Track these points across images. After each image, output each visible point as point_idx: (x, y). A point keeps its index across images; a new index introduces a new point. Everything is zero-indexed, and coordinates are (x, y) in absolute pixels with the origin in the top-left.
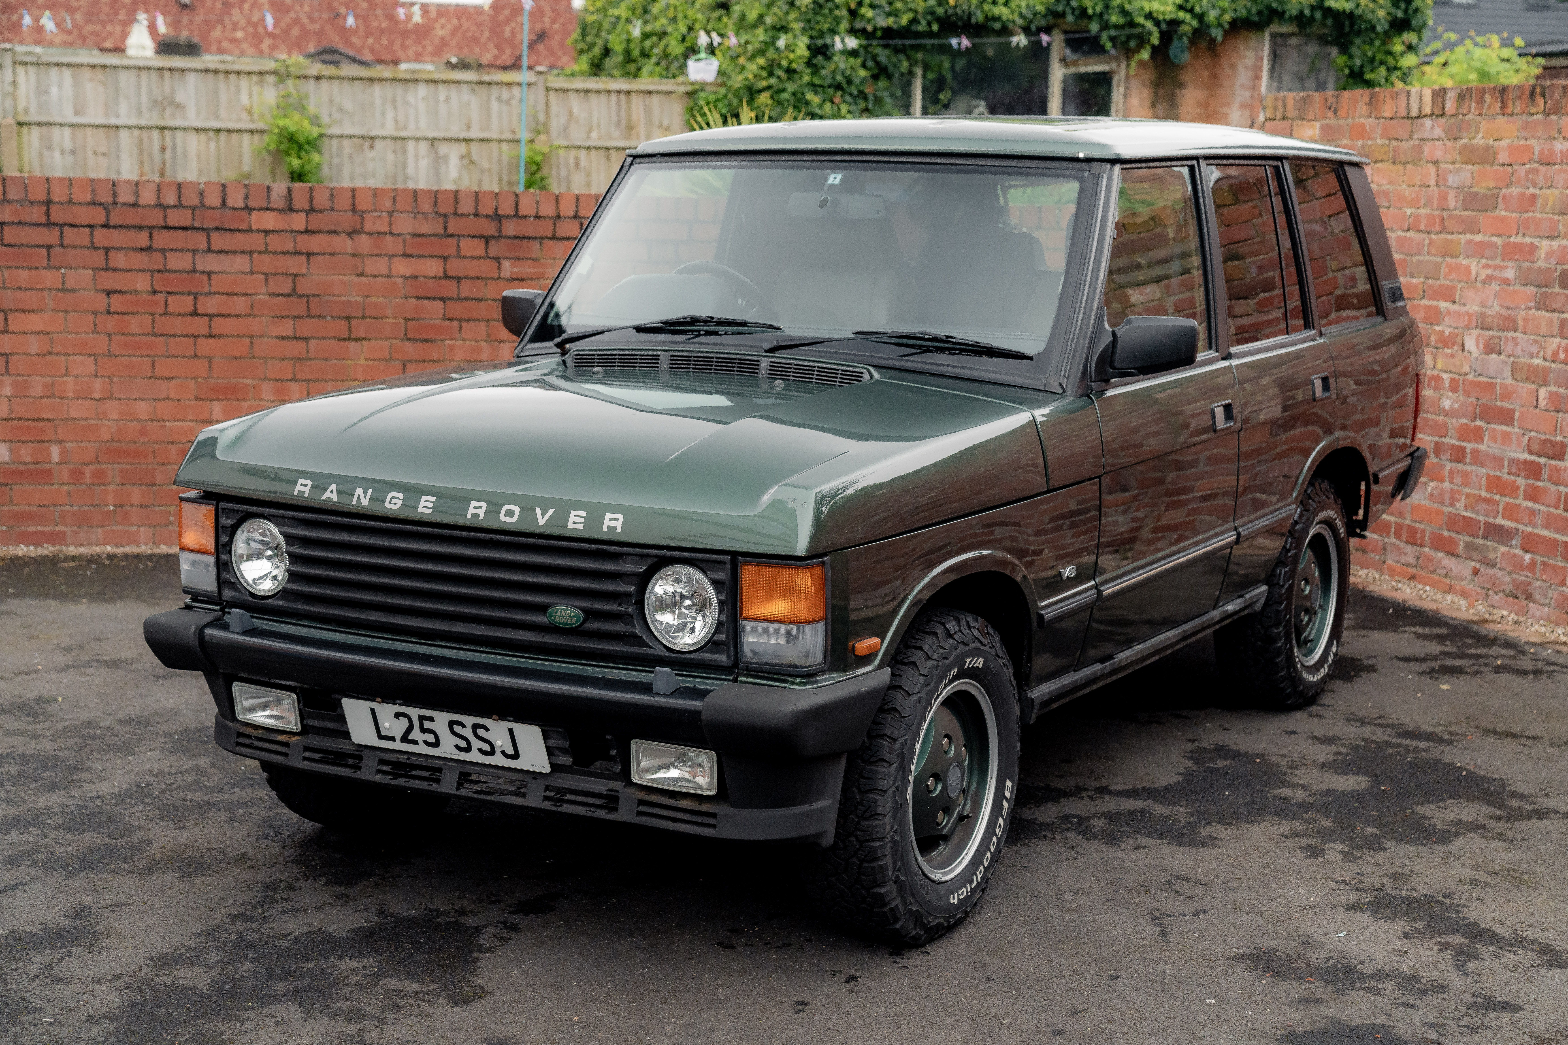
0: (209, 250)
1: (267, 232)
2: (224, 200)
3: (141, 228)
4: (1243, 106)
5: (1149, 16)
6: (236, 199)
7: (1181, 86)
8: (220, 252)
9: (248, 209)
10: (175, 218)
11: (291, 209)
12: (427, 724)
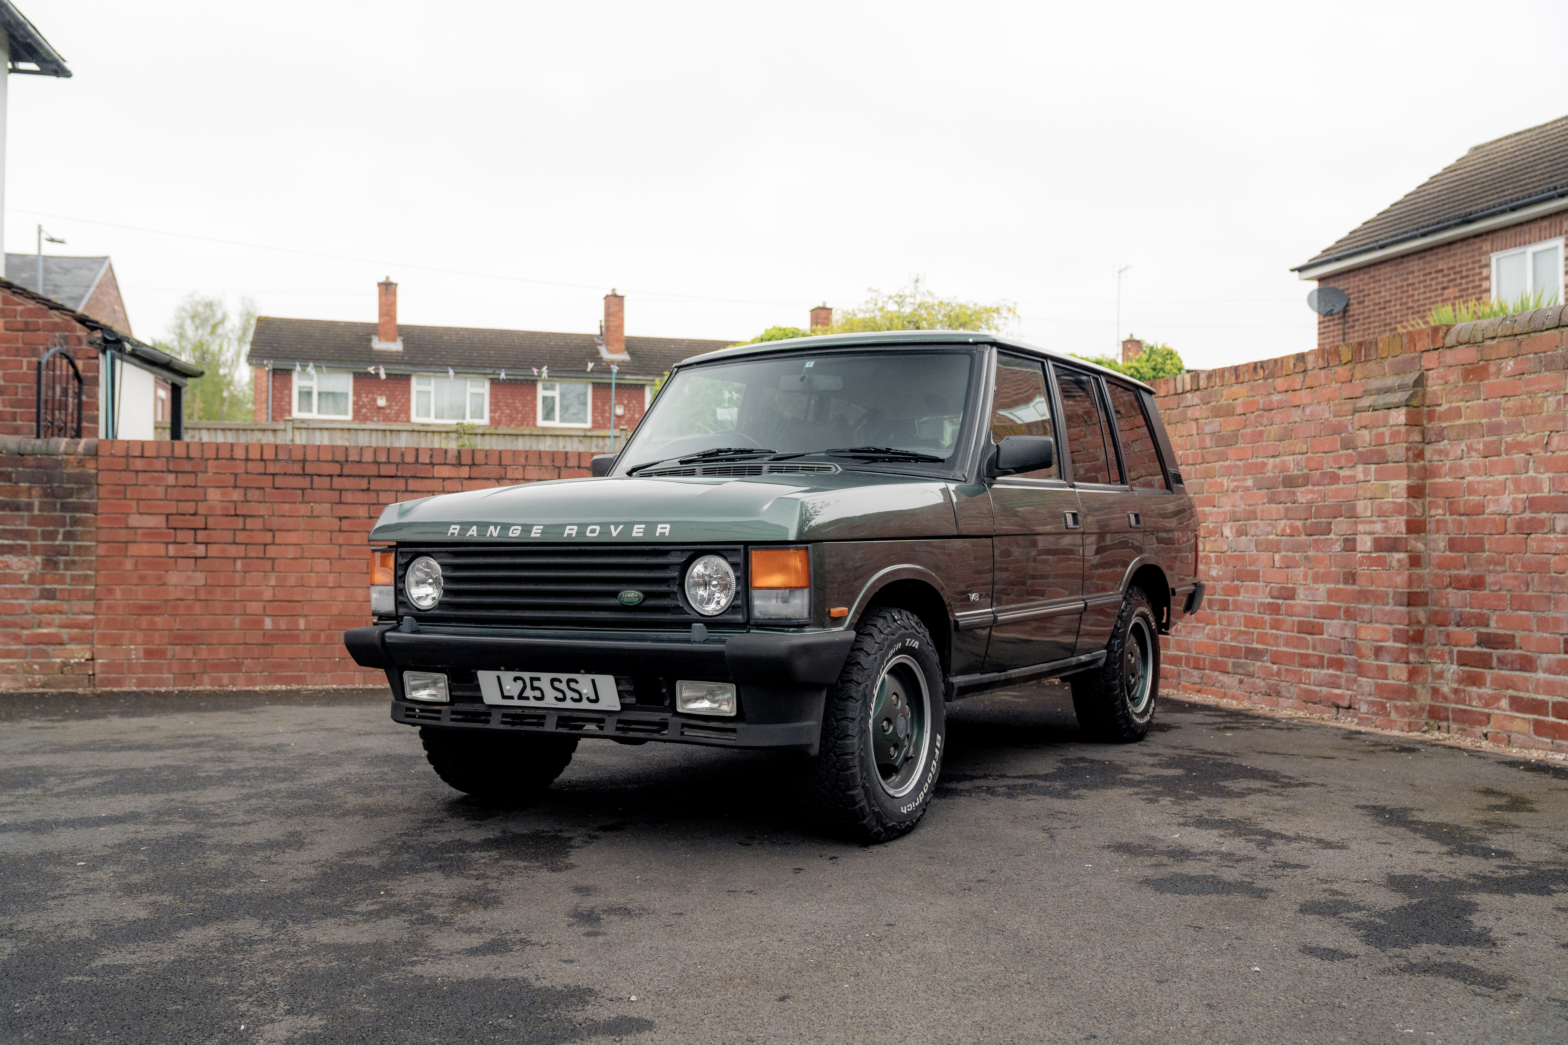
0: (407, 491)
1: (444, 479)
2: (417, 458)
3: (363, 476)
6: (424, 458)
8: (413, 491)
9: (432, 464)
10: (385, 470)
11: (460, 464)
12: (536, 684)
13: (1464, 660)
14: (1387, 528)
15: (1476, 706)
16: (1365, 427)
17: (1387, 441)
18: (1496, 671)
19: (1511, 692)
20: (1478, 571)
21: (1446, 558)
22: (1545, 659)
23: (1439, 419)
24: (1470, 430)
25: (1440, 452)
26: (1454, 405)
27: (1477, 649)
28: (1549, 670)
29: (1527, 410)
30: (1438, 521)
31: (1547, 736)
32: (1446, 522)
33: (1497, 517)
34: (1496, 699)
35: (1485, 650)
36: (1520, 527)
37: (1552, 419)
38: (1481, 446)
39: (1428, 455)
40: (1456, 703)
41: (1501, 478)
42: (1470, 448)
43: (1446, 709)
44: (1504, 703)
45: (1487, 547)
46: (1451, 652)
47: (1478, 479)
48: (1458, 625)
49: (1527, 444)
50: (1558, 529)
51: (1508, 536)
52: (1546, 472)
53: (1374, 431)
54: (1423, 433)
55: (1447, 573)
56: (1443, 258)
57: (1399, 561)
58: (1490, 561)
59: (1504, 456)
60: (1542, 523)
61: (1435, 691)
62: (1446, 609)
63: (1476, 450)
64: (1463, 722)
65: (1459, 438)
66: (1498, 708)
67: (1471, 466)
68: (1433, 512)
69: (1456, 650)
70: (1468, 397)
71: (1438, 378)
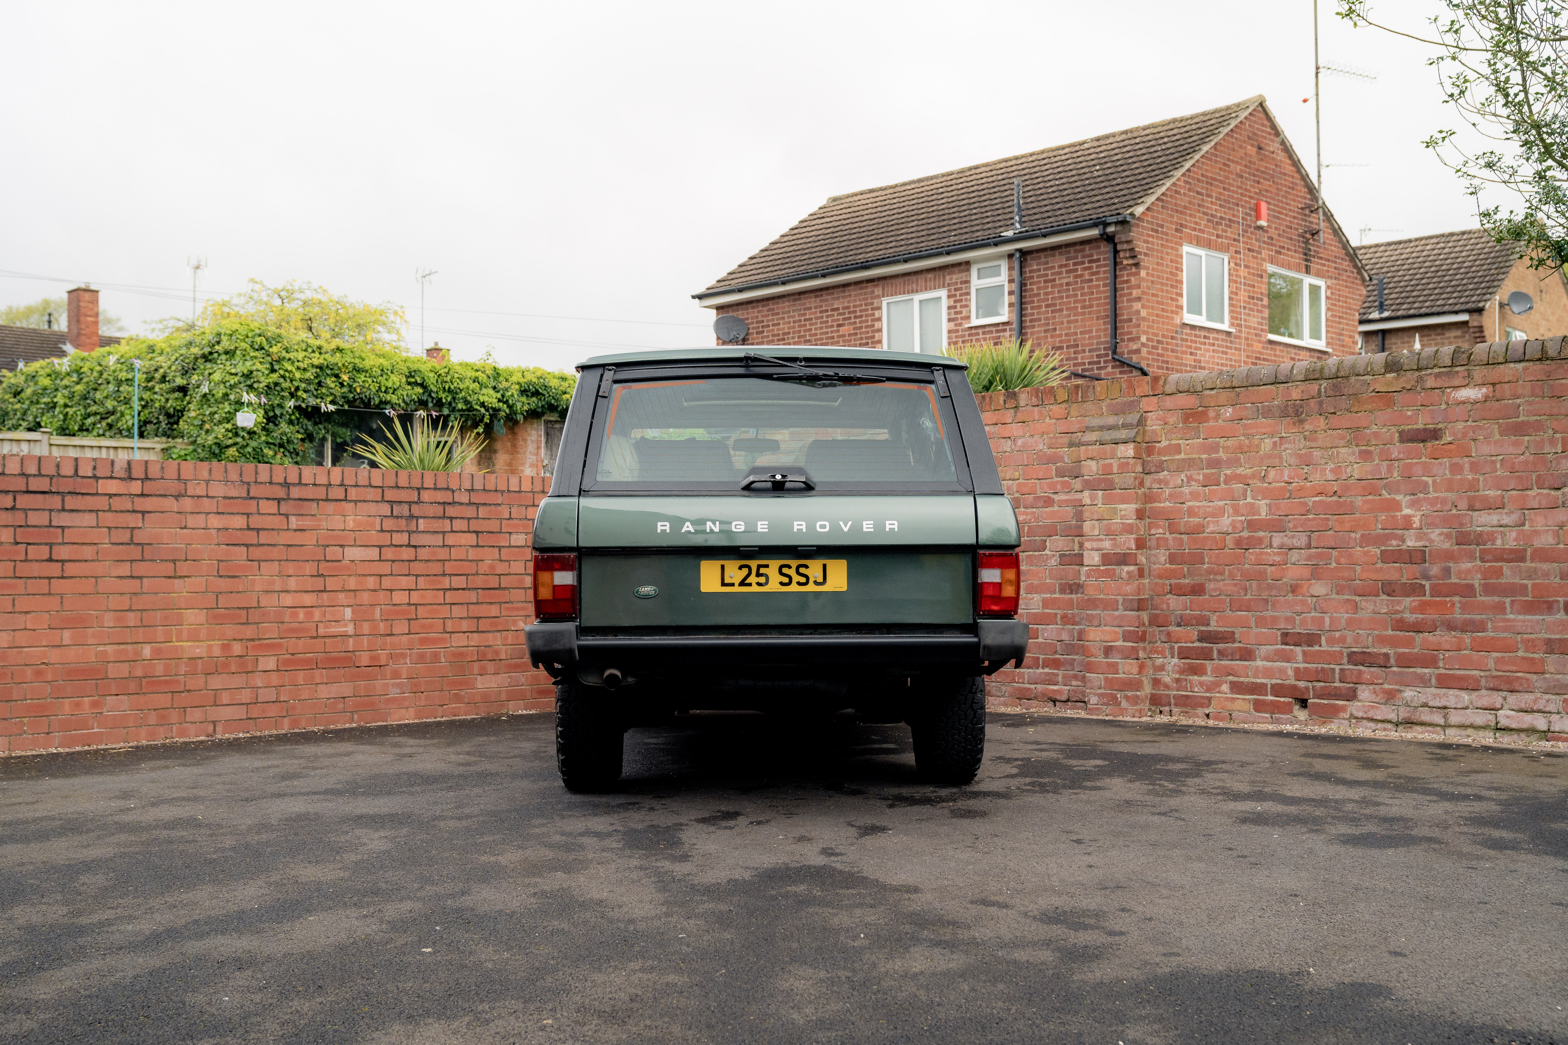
0: (63, 510)
1: (110, 496)
2: (76, 470)
3: (7, 492)
4: (532, 466)
5: (483, 405)
6: (86, 470)
7: (495, 451)
8: (72, 511)
9: (96, 477)
10: (36, 484)
11: (131, 478)
13: (1184, 654)
14: (1115, 545)
15: (1199, 692)
16: (1092, 459)
17: (1115, 471)
18: (1216, 662)
19: (1231, 678)
20: (1198, 580)
21: (1166, 570)
22: (1264, 650)
23: (1159, 454)
24: (1190, 463)
25: (1160, 481)
26: (1174, 442)
27: (1197, 644)
28: (1267, 659)
29: (1246, 449)
30: (1158, 539)
31: (1266, 712)
32: (1167, 539)
33: (1218, 536)
34: (1218, 684)
35: (1205, 645)
36: (1238, 543)
37: (1269, 457)
38: (1201, 477)
39: (1147, 483)
40: (1178, 690)
41: (1221, 503)
42: (1190, 479)
43: (1168, 696)
44: (1225, 688)
45: (1206, 560)
46: (1172, 648)
47: (1198, 504)
48: (1179, 625)
49: (1245, 477)
50: (1275, 545)
51: (1227, 551)
52: (1264, 498)
53: (1101, 462)
54: (1143, 465)
55: (1167, 582)
56: (838, 298)
57: (1128, 572)
58: (1210, 572)
59: (1223, 486)
60: (1260, 540)
61: (1156, 682)
62: (1167, 613)
63: (1196, 481)
64: (1185, 705)
65: (1179, 470)
66: (1219, 692)
67: (1191, 493)
68: (1153, 531)
69: (1176, 646)
70: (1188, 436)
71: (1157, 419)
